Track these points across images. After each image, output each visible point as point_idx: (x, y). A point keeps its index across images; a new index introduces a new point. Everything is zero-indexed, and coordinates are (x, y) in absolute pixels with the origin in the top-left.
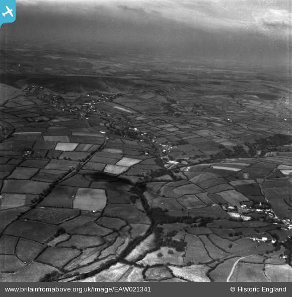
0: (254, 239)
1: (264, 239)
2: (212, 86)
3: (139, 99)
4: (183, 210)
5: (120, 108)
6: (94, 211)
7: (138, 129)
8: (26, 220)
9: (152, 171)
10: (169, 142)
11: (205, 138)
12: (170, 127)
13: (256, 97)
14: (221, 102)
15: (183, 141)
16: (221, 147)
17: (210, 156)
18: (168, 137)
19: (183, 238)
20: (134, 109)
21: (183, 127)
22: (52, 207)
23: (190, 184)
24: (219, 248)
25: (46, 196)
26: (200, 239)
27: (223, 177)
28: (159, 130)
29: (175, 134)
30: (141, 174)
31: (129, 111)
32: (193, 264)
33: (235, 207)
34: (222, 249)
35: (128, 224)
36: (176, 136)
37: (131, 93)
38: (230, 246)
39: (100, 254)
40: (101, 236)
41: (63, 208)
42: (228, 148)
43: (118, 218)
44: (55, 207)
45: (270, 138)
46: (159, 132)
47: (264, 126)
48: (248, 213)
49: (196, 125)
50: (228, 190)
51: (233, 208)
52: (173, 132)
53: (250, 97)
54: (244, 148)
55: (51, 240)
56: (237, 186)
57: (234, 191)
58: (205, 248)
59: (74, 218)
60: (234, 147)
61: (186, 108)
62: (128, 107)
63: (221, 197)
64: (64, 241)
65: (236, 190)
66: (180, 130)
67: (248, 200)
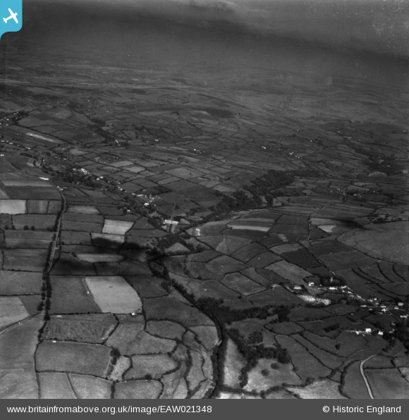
0: (357, 333)
1: (368, 330)
2: (137, 96)
3: (54, 119)
4: (240, 298)
5: (37, 136)
6: (133, 314)
7: (86, 169)
8: (54, 342)
9: (157, 238)
10: (144, 190)
11: (187, 180)
12: (130, 166)
13: (205, 113)
14: (167, 123)
15: (161, 186)
16: (218, 194)
17: (209, 208)
18: (136, 182)
19: (275, 342)
20: (57, 137)
21: (148, 164)
22: (73, 314)
23: (220, 256)
24: (327, 351)
25: (49, 296)
26: (296, 340)
27: (256, 242)
28: (118, 171)
29: (144, 177)
30: (145, 245)
31: (51, 140)
32: (314, 380)
33: (302, 286)
34: (331, 353)
35: (187, 329)
36: (146, 179)
37: (38, 110)
38: (337, 347)
39: (188, 383)
40: (168, 353)
41: (89, 313)
42: (227, 195)
43: (169, 320)
44: (77, 314)
45: (264, 176)
46: (119, 174)
47: (244, 158)
48: (323, 294)
49: (164, 161)
50: (277, 261)
51: (300, 288)
52: (138, 173)
53: (199, 114)
54: (246, 194)
55: (112, 371)
56: (284, 253)
57: (284, 261)
58: (312, 354)
59: (115, 328)
60: (234, 193)
61: (126, 132)
62: (45, 133)
63: (275, 273)
64: (128, 369)
65: (286, 260)
66: (147, 169)
67: (310, 274)
